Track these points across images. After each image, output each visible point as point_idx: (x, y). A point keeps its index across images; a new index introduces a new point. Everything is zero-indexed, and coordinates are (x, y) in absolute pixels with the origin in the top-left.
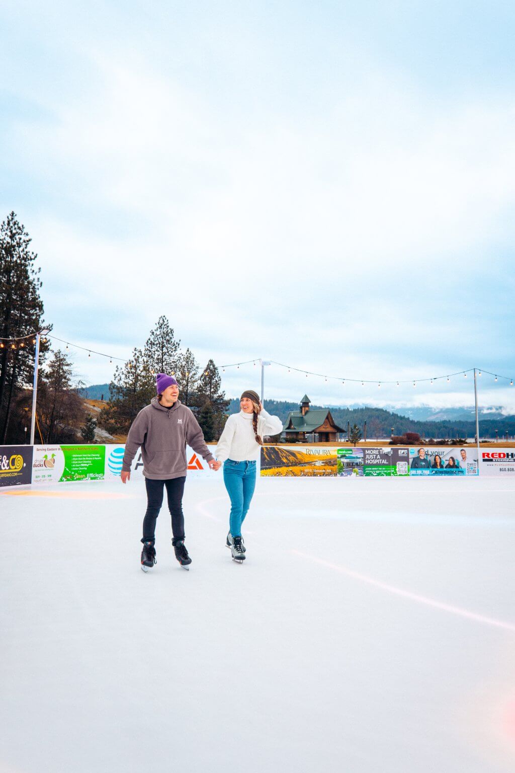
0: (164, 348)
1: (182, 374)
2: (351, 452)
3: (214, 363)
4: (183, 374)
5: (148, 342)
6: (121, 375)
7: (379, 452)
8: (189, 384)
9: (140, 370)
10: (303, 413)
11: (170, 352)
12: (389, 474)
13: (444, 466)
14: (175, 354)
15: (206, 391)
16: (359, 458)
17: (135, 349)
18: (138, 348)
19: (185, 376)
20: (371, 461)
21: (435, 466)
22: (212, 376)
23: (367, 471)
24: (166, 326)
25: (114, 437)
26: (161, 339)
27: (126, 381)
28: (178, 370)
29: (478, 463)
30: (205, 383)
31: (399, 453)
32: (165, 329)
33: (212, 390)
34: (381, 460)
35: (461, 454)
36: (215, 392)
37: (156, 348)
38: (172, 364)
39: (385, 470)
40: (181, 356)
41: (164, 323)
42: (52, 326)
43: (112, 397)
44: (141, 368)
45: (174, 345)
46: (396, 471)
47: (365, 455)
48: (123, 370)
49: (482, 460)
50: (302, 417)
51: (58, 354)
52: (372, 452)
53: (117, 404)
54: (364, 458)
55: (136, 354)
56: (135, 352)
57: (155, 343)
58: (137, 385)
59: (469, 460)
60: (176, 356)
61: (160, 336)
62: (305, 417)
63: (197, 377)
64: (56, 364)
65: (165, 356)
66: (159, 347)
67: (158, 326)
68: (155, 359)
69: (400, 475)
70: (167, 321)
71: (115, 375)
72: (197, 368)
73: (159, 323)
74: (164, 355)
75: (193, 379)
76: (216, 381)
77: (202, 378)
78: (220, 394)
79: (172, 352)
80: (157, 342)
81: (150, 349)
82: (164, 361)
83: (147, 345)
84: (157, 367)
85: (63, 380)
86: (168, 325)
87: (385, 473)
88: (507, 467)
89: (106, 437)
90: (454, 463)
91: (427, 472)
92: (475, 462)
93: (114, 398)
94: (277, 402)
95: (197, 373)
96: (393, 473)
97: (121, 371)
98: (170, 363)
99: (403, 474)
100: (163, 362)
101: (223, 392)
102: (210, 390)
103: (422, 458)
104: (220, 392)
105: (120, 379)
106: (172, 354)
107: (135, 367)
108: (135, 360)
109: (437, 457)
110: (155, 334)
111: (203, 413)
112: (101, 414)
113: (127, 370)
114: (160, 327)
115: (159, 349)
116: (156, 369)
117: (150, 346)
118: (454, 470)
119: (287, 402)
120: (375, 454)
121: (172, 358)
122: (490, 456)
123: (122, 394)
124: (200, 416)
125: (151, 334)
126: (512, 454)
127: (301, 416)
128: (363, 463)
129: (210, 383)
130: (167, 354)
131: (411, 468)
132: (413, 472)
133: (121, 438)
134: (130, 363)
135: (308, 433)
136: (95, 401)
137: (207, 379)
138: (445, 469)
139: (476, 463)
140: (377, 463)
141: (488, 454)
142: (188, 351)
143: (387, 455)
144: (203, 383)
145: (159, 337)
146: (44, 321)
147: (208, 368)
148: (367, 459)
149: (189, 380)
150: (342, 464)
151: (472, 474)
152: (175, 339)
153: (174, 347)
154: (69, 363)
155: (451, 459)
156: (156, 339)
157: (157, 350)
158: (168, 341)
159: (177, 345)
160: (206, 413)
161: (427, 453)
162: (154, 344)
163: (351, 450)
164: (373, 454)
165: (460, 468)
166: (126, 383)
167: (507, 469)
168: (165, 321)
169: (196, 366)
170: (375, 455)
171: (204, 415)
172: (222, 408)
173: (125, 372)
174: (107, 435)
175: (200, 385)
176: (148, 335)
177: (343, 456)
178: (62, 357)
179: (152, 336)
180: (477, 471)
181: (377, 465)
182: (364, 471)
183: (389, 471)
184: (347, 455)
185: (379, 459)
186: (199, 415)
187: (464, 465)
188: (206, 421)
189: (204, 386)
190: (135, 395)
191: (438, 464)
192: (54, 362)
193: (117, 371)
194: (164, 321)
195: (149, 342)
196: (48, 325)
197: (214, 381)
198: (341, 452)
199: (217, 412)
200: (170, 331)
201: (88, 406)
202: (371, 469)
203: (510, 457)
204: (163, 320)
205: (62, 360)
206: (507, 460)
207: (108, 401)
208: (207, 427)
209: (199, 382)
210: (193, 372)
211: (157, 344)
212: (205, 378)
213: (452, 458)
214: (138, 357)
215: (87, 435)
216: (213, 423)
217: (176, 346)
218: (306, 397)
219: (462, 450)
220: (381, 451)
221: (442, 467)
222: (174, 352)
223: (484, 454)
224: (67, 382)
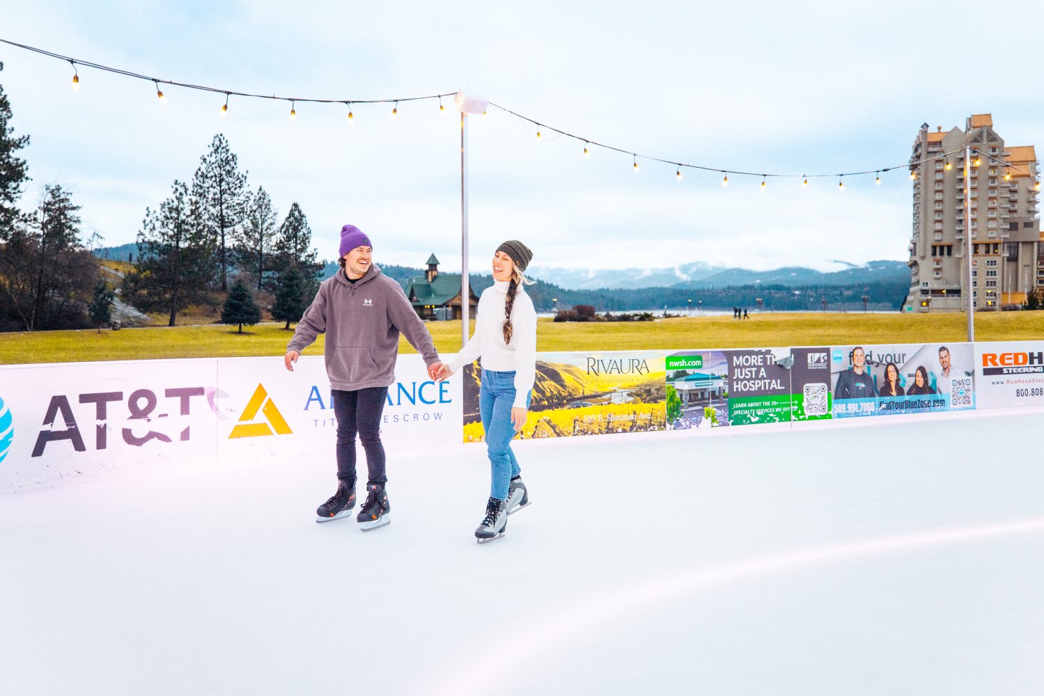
0: (223, 183)
1: (253, 223)
2: (698, 363)
3: (300, 207)
4: (255, 225)
5: (197, 173)
6: (154, 221)
7: (765, 360)
8: (264, 239)
9: (184, 214)
10: (430, 280)
11: (232, 190)
12: (785, 417)
13: (906, 389)
14: (240, 192)
15: (289, 249)
16: (719, 378)
17: (176, 182)
18: (181, 181)
19: (257, 226)
20: (745, 386)
21: (886, 391)
22: (297, 227)
23: (736, 413)
24: (224, 150)
25: (148, 316)
26: (218, 169)
27: (163, 231)
28: (246, 216)
29: (973, 379)
30: (287, 237)
31: (809, 361)
32: (223, 154)
33: (299, 247)
34: (767, 381)
35: (941, 358)
36: (303, 250)
37: (211, 182)
38: (236, 207)
39: (777, 406)
40: (249, 195)
41: (222, 146)
42: (28, 138)
43: (142, 256)
44: (188, 213)
45: (238, 178)
46: (802, 408)
47: (731, 369)
48: (158, 214)
49: (982, 372)
50: (428, 286)
51: (55, 191)
52: (747, 360)
53: (151, 265)
54: (729, 377)
55: (177, 190)
56: (175, 186)
57: (209, 175)
58: (181, 238)
59: (957, 374)
60: (242, 195)
61: (216, 165)
62: (433, 286)
63: (275, 228)
64: (53, 207)
65: (225, 196)
66: (216, 181)
67: (212, 149)
68: (210, 199)
69: (811, 418)
70: (227, 141)
71: (144, 222)
72: (275, 214)
73: (213, 145)
74: (224, 193)
75: (270, 232)
76: (304, 234)
77: (283, 230)
78: (310, 253)
79: (235, 189)
80: (212, 174)
81: (201, 184)
82: (224, 203)
83: (197, 178)
84: (212, 210)
85: (67, 231)
86: (227, 148)
87: (778, 414)
88: (1030, 387)
89: (135, 317)
90: (926, 382)
91: (869, 405)
92: (967, 377)
93: (145, 258)
94: (387, 266)
95: (276, 222)
96: (796, 413)
97: (155, 215)
98: (233, 206)
99: (818, 414)
100: (221, 204)
101: (315, 250)
102: (295, 247)
103: (858, 371)
104: (309, 251)
105: (154, 228)
106: (236, 192)
107: (178, 210)
108: (177, 198)
109: (891, 368)
110: (208, 161)
111: (286, 279)
112: (125, 281)
113: (163, 214)
114: (216, 151)
115: (214, 185)
116: (213, 214)
117: (202, 180)
118: (925, 397)
119: (400, 266)
120: (754, 366)
121: (235, 198)
122: (998, 361)
123: (157, 251)
124: (281, 284)
125: (202, 161)
126: (1040, 354)
127: (427, 284)
128: (727, 391)
129: (295, 236)
130: (228, 192)
131: (836, 398)
132: (839, 407)
133: (160, 318)
134: (169, 204)
135: (436, 307)
136: (119, 262)
137: (291, 231)
138: (907, 398)
139: (970, 378)
140: (760, 388)
141: (994, 356)
142: (260, 189)
143: (781, 366)
144: (285, 236)
145: (214, 166)
146: (13, 129)
147: (291, 214)
148: (738, 380)
149: (264, 232)
150: (678, 395)
151: (963, 405)
152: (240, 170)
153: (239, 181)
154: (75, 205)
155: (919, 373)
156: (210, 169)
157: (212, 186)
158: (229, 172)
159: (243, 179)
160: (291, 279)
161: (868, 358)
162: (207, 177)
163: (700, 358)
164: (750, 366)
165: (938, 392)
166: (163, 234)
167: (1030, 392)
168: (224, 142)
169: (273, 212)
170: (754, 369)
171: (287, 282)
172: (313, 272)
173: (161, 218)
174: (137, 313)
175: (281, 241)
176: (198, 163)
177: (680, 375)
178: (62, 197)
179: (204, 164)
180: (971, 399)
181: (761, 394)
182: (731, 412)
183: (786, 409)
184: (689, 371)
185: (763, 378)
186: (279, 283)
187: (945, 385)
188: (292, 291)
189: (286, 241)
190: (179, 253)
191: (893, 385)
192: (49, 203)
193: (147, 215)
194: (221, 143)
195: (200, 173)
196: (21, 137)
197: (301, 233)
198: (676, 364)
199: (306, 279)
200: (230, 157)
201: (107, 269)
202: (745, 405)
203: (1036, 361)
204: (220, 140)
205: (63, 201)
206: (1032, 369)
207: (136, 263)
208: (293, 300)
209: (279, 235)
210: (270, 221)
211: (212, 177)
212: (287, 230)
213: (922, 369)
214: (181, 194)
215: (96, 315)
216: (301, 294)
217: (241, 181)
218: (433, 256)
219: (942, 349)
220: (768, 356)
221: (900, 391)
222: (238, 189)
223: (985, 357)
224: (73, 234)
